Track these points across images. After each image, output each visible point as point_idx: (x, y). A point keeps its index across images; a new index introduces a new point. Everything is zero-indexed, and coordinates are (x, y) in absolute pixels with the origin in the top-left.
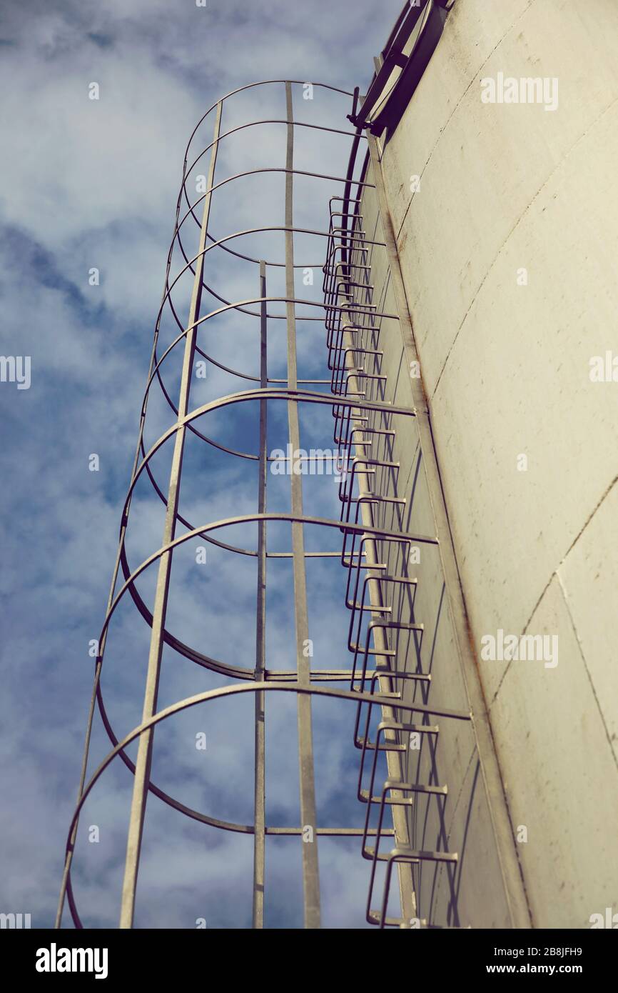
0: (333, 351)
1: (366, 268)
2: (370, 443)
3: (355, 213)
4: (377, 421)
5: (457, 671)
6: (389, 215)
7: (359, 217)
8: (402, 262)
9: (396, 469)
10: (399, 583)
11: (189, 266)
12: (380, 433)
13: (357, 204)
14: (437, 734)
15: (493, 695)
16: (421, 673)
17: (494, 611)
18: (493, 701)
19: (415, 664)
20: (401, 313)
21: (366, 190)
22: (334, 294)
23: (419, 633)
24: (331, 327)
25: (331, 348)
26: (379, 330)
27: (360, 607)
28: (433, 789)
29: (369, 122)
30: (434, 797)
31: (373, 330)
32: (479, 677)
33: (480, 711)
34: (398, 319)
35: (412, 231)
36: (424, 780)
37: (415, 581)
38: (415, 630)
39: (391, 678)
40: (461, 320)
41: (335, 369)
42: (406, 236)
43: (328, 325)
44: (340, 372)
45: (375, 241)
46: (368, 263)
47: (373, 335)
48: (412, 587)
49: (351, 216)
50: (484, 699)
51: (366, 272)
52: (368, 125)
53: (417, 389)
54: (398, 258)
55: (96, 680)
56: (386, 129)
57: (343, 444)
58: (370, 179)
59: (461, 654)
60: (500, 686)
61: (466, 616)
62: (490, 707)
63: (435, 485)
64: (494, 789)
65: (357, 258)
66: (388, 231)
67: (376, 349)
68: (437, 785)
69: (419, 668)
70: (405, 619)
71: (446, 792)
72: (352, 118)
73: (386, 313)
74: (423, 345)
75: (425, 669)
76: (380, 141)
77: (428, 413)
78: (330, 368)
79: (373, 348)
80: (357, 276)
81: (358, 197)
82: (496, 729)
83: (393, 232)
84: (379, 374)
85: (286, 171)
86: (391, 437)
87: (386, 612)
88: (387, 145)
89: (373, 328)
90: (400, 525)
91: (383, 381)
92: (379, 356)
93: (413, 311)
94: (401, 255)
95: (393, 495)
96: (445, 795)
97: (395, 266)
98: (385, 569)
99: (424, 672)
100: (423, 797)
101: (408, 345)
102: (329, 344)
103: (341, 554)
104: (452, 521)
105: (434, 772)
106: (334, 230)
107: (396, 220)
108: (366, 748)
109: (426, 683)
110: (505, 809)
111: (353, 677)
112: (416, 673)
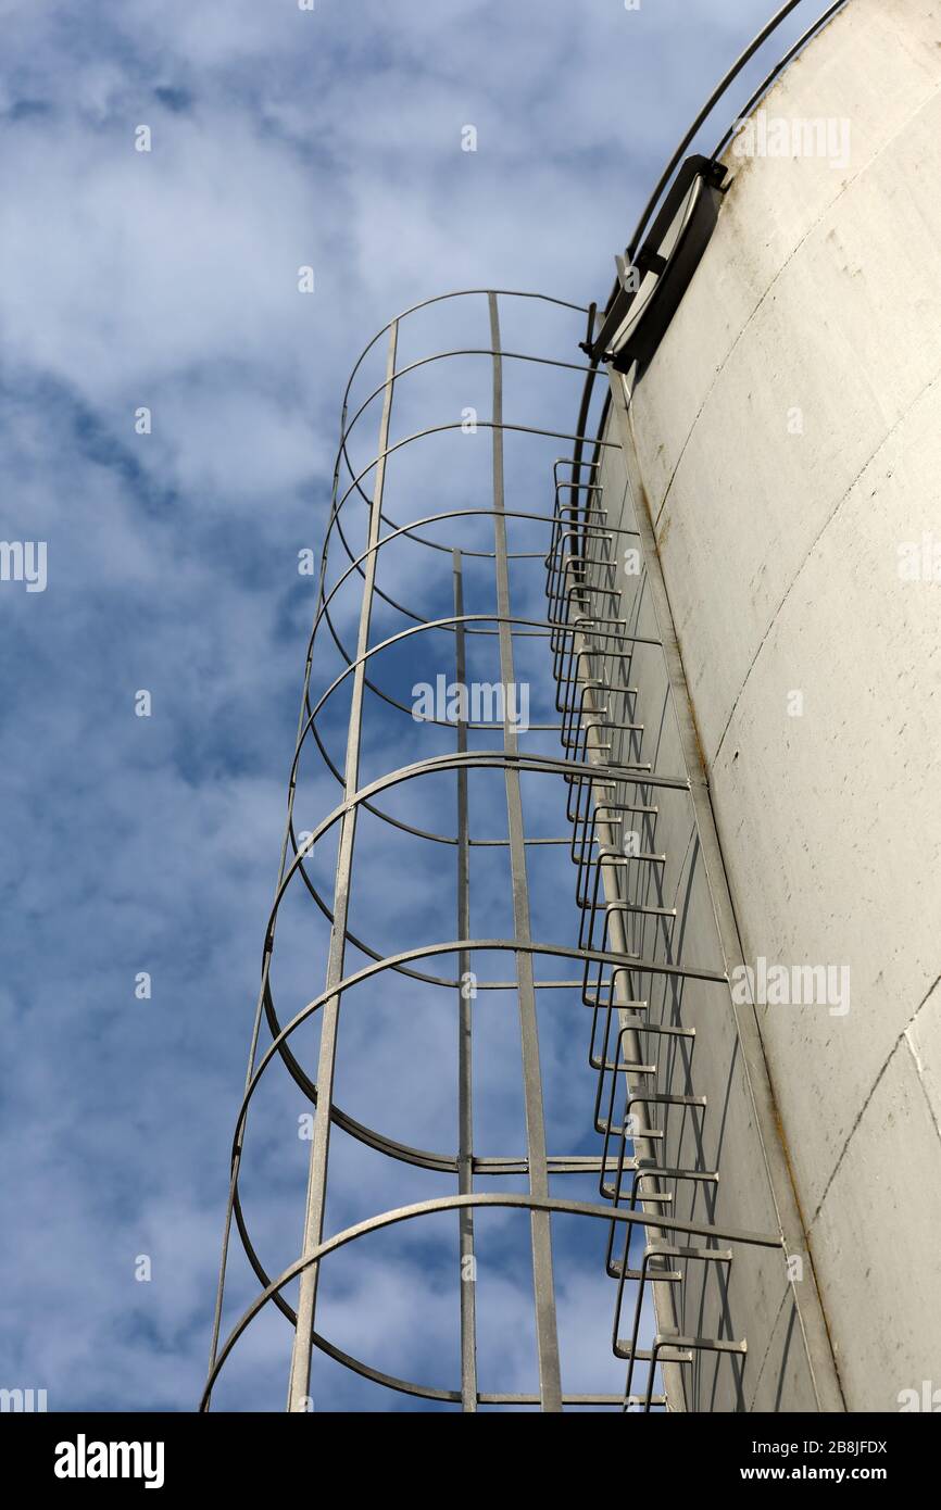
0: (564, 685)
1: (609, 565)
2: (620, 820)
3: (591, 483)
4: (630, 795)
5: (759, 1172)
6: (642, 490)
7: (597, 489)
8: (663, 559)
9: (660, 865)
10: (668, 1036)
11: (356, 566)
12: (634, 811)
13: (594, 469)
14: (729, 1261)
15: (815, 1210)
16: (704, 1171)
17: (813, 1086)
18: (814, 1219)
19: (694, 1155)
20: (665, 635)
21: (606, 452)
22: (563, 599)
23: (699, 1110)
24: (560, 649)
25: (560, 681)
26: (630, 657)
27: (612, 1066)
28: (724, 1344)
29: (611, 352)
30: (726, 1357)
31: (622, 656)
32: (792, 1183)
33: (795, 1235)
34: (660, 644)
35: (678, 516)
36: (710, 1332)
37: (693, 1032)
38: (693, 1105)
39: (656, 1177)
40: (755, 650)
41: (567, 711)
42: (668, 522)
43: (554, 646)
44: (576, 716)
45: (622, 528)
46: (612, 556)
47: (622, 664)
48: (688, 1041)
49: (584, 487)
50: (800, 1216)
51: (609, 569)
52: (610, 357)
53: (691, 750)
54: (657, 554)
55: (233, 1184)
56: (635, 361)
57: (581, 822)
58: (612, 434)
59: (764, 1149)
60: (824, 1197)
61: (771, 1090)
62: (810, 1227)
63: (719, 893)
64: (818, 1352)
65: (594, 549)
66: (642, 512)
67: (627, 685)
68: (731, 1338)
69: (700, 1160)
70: (678, 1090)
71: (745, 1350)
72: (586, 347)
73: (641, 635)
74: (697, 684)
75: (710, 1164)
76: (627, 380)
77: (708, 786)
78: (559, 709)
79: (622, 682)
80: (595, 576)
81: (596, 459)
82: (818, 1262)
83: (649, 516)
84: (632, 722)
85: (493, 426)
86: (652, 816)
87: (648, 1073)
88: (637, 386)
89: (621, 654)
90: (669, 947)
91: (638, 733)
92: (632, 696)
93: (683, 634)
94: (662, 548)
95: (657, 902)
96: (744, 1354)
97: (653, 565)
98: (645, 1008)
99: (708, 1169)
100: (708, 1357)
101: (676, 684)
102: (557, 674)
103: (581, 983)
104: (747, 947)
105: (726, 1316)
106: (562, 509)
107: (654, 497)
108: (625, 1277)
109: (711, 1185)
110: (835, 1382)
111: (604, 1167)
112: (696, 1171)
